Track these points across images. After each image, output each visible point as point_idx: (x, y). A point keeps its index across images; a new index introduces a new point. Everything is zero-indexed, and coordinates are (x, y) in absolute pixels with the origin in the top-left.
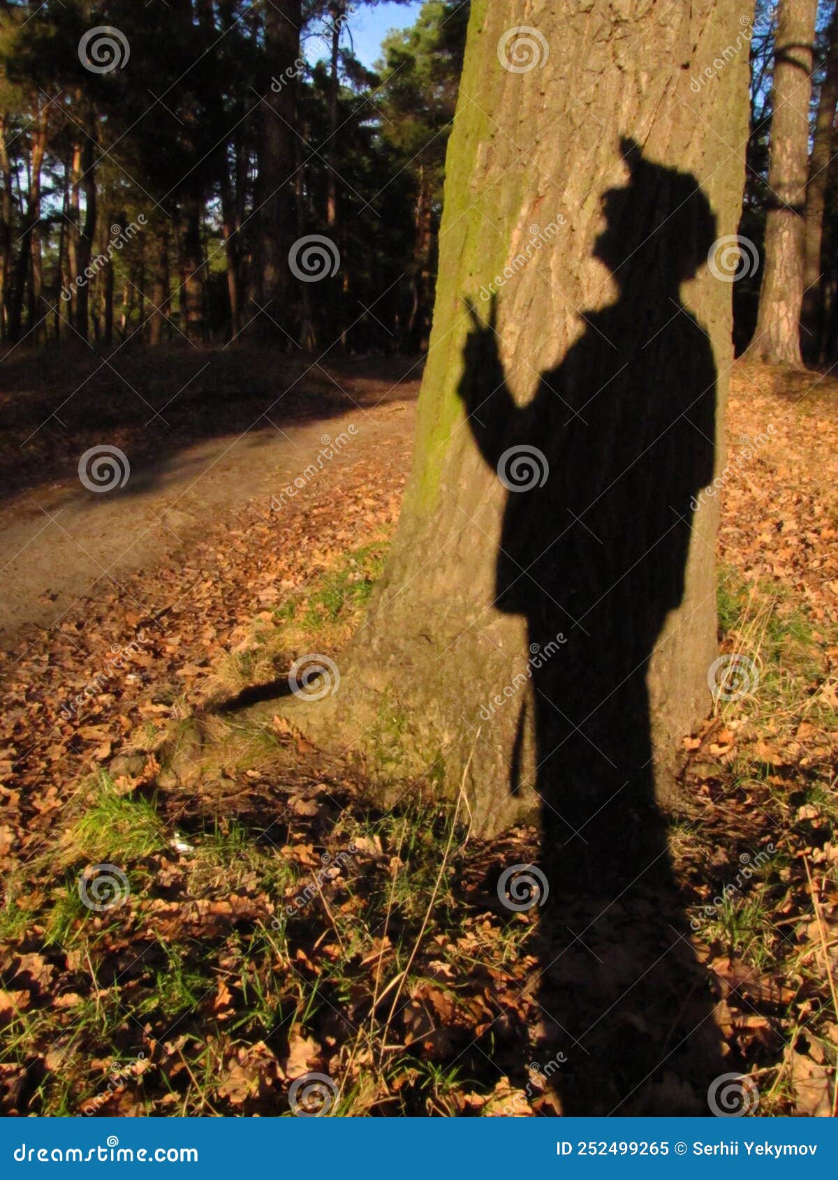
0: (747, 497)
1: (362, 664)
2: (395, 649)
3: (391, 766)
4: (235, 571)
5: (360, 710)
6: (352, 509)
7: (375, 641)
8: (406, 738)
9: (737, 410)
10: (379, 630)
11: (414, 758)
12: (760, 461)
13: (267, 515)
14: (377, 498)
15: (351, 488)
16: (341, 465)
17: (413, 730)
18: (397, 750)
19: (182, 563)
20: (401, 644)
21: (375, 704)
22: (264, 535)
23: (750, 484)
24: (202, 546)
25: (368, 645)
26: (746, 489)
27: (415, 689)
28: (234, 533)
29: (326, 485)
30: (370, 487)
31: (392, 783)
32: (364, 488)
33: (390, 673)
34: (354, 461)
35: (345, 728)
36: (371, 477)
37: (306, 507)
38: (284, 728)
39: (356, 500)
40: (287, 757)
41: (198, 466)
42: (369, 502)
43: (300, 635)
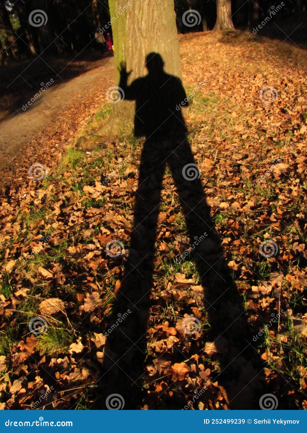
0: (210, 75)
1: (114, 118)
2: (120, 112)
3: (124, 134)
4: (71, 120)
5: (115, 127)
6: (97, 99)
7: (116, 113)
8: (126, 128)
9: (211, 49)
10: (116, 109)
11: (128, 131)
12: (215, 64)
13: (73, 106)
14: (103, 95)
15: (95, 94)
16: (90, 88)
17: (127, 126)
18: (124, 131)
19: (55, 122)
20: (121, 111)
21: (118, 124)
22: (74, 111)
23: (211, 71)
24: (58, 117)
25: (114, 114)
26: (210, 72)
27: (125, 119)
28: (65, 112)
29: (87, 95)
30: (100, 93)
31: (125, 136)
32: (99, 93)
33: (120, 118)
34: (93, 87)
35: (113, 131)
36: (100, 90)
37: (83, 102)
38: (100, 135)
39: (98, 97)
40: (102, 139)
41: (38, 102)
42: (102, 96)
43: (96, 123)
